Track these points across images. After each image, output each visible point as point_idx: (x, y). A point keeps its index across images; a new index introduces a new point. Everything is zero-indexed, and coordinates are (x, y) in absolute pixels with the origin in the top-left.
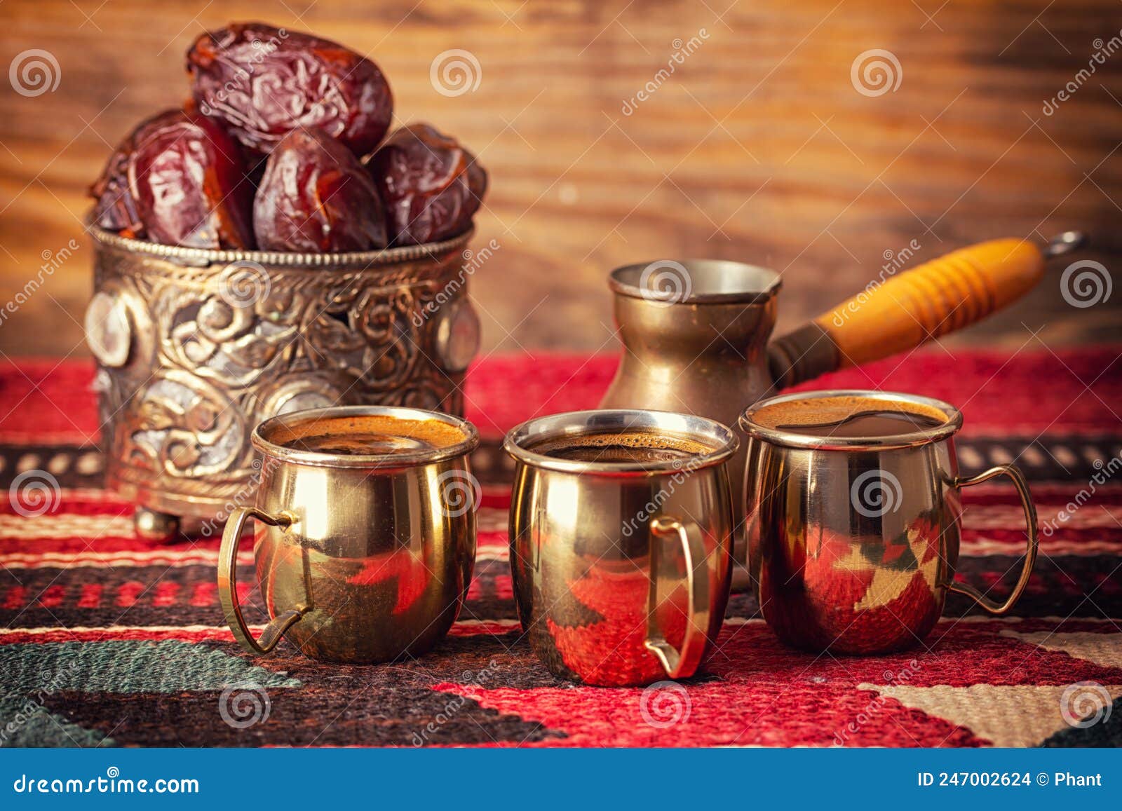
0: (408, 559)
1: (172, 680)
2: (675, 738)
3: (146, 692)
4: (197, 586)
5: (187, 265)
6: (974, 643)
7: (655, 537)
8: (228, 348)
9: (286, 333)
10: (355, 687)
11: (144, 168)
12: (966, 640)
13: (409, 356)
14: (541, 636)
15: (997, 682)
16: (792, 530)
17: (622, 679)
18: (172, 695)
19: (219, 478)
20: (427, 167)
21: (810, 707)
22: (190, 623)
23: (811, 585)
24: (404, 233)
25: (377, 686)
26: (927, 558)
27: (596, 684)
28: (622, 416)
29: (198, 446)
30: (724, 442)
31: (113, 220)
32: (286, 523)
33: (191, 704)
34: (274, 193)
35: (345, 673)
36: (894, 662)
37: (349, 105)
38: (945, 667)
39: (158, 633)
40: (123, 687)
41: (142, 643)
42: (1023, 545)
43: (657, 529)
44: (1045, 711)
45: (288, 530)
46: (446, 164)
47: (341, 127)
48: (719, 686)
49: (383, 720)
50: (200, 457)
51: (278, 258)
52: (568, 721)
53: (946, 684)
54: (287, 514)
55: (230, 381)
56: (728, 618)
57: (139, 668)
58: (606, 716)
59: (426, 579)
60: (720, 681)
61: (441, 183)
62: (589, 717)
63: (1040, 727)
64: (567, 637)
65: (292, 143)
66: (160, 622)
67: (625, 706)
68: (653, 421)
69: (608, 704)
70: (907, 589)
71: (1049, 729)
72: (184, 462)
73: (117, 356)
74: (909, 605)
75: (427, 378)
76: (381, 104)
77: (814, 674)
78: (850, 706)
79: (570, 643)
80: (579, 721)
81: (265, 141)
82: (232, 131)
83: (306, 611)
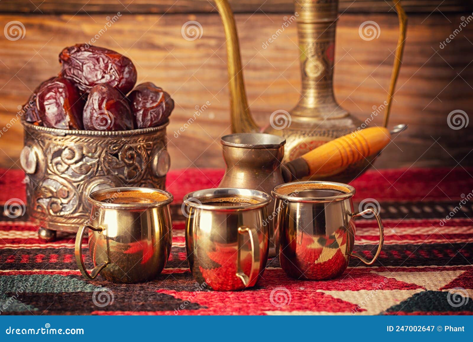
0: (147, 244)
1: (59, 288)
2: (248, 308)
3: (49, 292)
4: (65, 256)
5: (58, 135)
6: (360, 276)
7: (240, 234)
8: (73, 167)
9: (95, 161)
10: (127, 291)
11: (42, 98)
12: (358, 275)
13: (142, 170)
14: (197, 273)
15: (369, 289)
16: (291, 233)
17: (228, 288)
18: (59, 294)
19: (69, 216)
20: (150, 99)
21: (299, 298)
22: (63, 268)
23: (299, 254)
24: (140, 124)
25: (136, 291)
26: (342, 244)
27: (218, 290)
28: (228, 190)
29: (62, 204)
30: (265, 199)
31: (31, 119)
32: (100, 230)
33: (66, 297)
34: (90, 108)
35: (124, 286)
36: (330, 283)
37: (119, 75)
38: (349, 284)
39: (52, 272)
40: (40, 291)
41: (46, 276)
42: (378, 241)
43: (240, 231)
44: (386, 299)
45: (101, 233)
46: (157, 97)
47: (116, 83)
48: (264, 291)
49: (139, 302)
50: (62, 208)
51: (91, 133)
52: (208, 303)
53: (350, 290)
54: (101, 227)
55: (74, 179)
56: (267, 267)
57: (46, 284)
58: (222, 301)
59: (153, 252)
60: (265, 289)
61: (155, 105)
62: (216, 301)
63: (385, 304)
64: (207, 273)
65: (97, 89)
66: (52, 268)
67: (229, 298)
68: (239, 192)
69: (223, 297)
70: (335, 255)
71: (388, 305)
72: (56, 210)
73: (32, 170)
74: (336, 261)
75: (149, 179)
76: (132, 75)
77: (300, 286)
78: (314, 297)
79: (208, 275)
80: (212, 303)
81: (88, 89)
82: (76, 85)
83: (108, 264)
